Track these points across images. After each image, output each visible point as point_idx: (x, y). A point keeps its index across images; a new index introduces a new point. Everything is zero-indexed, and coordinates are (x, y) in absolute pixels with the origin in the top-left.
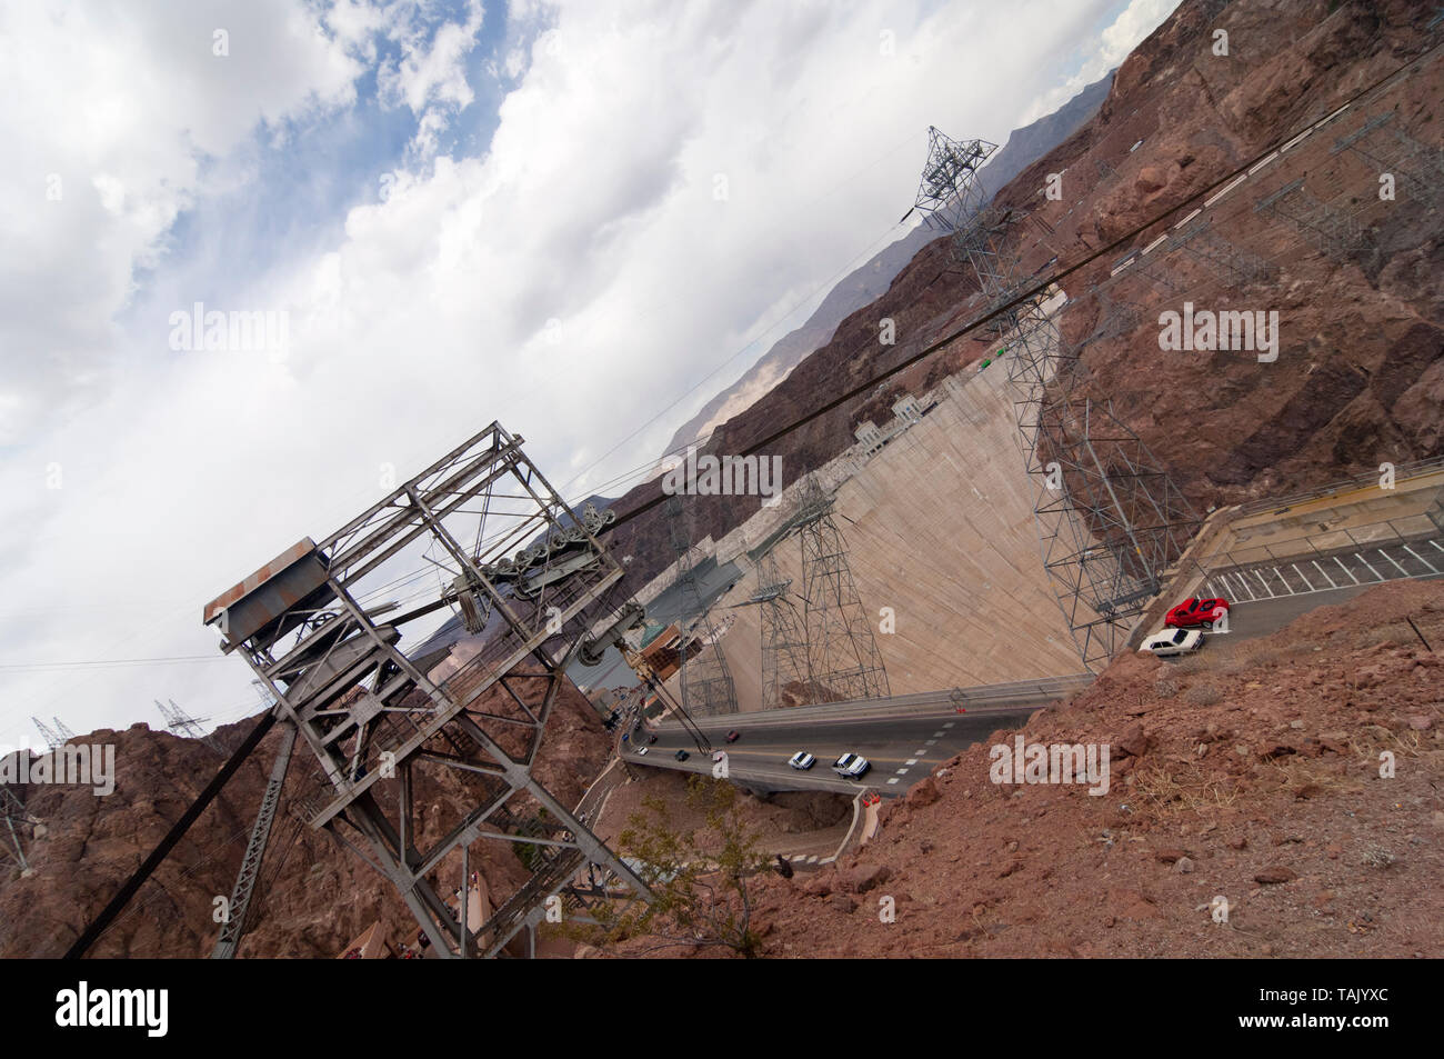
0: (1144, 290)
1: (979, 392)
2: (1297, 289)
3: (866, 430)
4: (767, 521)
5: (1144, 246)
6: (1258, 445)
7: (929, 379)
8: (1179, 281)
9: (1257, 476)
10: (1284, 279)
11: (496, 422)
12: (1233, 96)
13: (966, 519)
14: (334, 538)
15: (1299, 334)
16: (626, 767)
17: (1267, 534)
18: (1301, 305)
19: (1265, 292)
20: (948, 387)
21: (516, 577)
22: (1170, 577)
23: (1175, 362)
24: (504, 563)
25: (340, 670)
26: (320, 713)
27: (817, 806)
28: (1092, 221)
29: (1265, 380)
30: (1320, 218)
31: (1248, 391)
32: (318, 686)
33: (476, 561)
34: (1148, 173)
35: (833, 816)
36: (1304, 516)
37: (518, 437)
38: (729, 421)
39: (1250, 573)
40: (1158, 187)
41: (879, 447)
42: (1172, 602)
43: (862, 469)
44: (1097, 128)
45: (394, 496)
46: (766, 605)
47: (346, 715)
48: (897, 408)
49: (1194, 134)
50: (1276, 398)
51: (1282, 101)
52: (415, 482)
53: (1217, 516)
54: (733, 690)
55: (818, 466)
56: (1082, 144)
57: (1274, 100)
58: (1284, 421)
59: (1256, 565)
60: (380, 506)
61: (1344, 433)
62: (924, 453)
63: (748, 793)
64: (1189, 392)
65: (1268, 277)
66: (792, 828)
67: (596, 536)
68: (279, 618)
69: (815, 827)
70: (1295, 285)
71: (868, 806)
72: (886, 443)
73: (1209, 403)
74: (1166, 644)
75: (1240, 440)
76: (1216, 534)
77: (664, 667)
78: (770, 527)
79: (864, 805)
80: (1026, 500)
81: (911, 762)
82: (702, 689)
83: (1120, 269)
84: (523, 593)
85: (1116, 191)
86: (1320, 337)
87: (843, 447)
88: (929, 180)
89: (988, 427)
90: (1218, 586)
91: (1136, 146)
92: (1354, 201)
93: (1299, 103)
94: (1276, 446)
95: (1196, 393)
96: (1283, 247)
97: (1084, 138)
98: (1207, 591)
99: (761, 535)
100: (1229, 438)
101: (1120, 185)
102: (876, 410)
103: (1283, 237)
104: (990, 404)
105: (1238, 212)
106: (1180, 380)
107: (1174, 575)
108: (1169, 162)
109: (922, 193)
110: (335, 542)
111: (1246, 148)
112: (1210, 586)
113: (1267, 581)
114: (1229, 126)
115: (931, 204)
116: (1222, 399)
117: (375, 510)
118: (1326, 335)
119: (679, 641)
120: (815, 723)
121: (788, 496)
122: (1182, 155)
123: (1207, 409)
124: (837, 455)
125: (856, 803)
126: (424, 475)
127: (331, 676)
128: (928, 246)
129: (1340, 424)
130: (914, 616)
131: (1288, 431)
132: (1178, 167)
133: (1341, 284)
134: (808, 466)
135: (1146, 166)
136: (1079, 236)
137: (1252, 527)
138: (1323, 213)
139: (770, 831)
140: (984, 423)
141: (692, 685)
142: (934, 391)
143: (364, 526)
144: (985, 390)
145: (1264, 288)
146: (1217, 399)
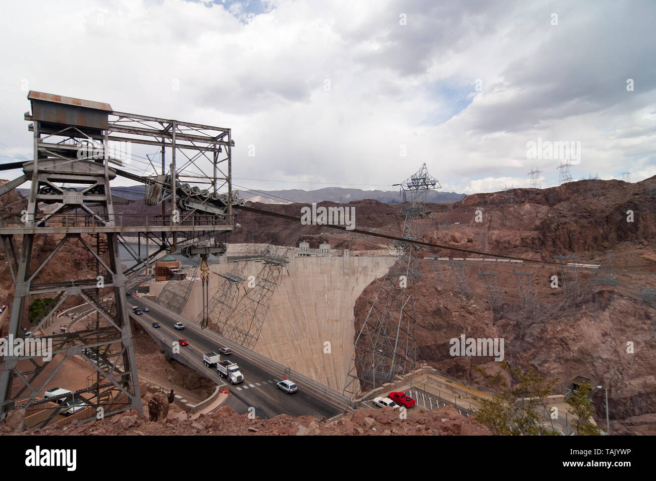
0: (430, 271)
1: (353, 262)
2: (473, 307)
3: (305, 245)
4: (241, 250)
5: (441, 257)
6: (427, 350)
7: (339, 245)
8: (442, 276)
9: (420, 361)
10: (472, 301)
11: (230, 129)
12: (496, 232)
13: (316, 304)
14: (124, 115)
15: (465, 323)
16: (112, 305)
17: (439, 386)
18: (471, 313)
19: (464, 301)
20: (345, 253)
21: (187, 196)
22: (398, 379)
23: (423, 302)
24: (186, 186)
25: (77, 171)
26: (48, 182)
27: (189, 378)
28: (431, 236)
29: (445, 330)
30: (494, 290)
31: (437, 330)
32: (57, 170)
33: (177, 176)
34: (457, 235)
35: (193, 385)
36: (456, 388)
37: (233, 143)
38: (257, 202)
39: (427, 397)
40: (457, 242)
41: (304, 255)
42: (394, 389)
43: (293, 257)
44: (450, 207)
45: (165, 121)
46: (228, 282)
47: (61, 193)
48: (321, 246)
49: (478, 234)
50: (444, 338)
51: (507, 245)
52: (179, 123)
53: (426, 368)
54: (184, 305)
55: (276, 244)
56: (441, 209)
57: (505, 243)
58: (441, 348)
59: (431, 395)
60: (156, 120)
61: (455, 365)
62: (319, 269)
63: (163, 352)
64: (419, 316)
65: (468, 297)
66: (172, 380)
67: (232, 206)
68: (69, 126)
69: (182, 386)
70: (474, 306)
71: (222, 392)
72: (308, 255)
73: (423, 325)
74: (385, 404)
75: (424, 345)
76: (422, 374)
77: (162, 276)
78: (240, 253)
79: (221, 391)
80: (341, 313)
81: (252, 386)
82: (171, 296)
83: (429, 258)
84: (183, 204)
85: (445, 232)
86: (469, 328)
87: (290, 244)
88: (412, 180)
89: (347, 277)
90: (413, 394)
91: (457, 223)
92: (506, 292)
93: (511, 250)
94: (433, 355)
95: (422, 318)
96: (478, 291)
97: (443, 207)
98: (408, 393)
99: (234, 253)
100: (421, 341)
101: (447, 232)
102: (313, 241)
103: (480, 288)
104: (354, 270)
105: (474, 269)
106: (420, 310)
107: (401, 380)
108: (465, 237)
109: (406, 182)
110: (124, 117)
111: (489, 251)
112: (410, 392)
113: (432, 404)
114: (488, 240)
115: (406, 188)
116: (428, 326)
117: (151, 119)
118: (472, 329)
119: (177, 270)
120: (216, 343)
121: (256, 247)
122: (470, 237)
123: (421, 326)
124: (286, 246)
125: (218, 388)
126: (185, 124)
127: (69, 170)
128: (372, 200)
129: (456, 362)
130: (270, 326)
131: (440, 352)
132: (467, 240)
133: (486, 316)
134: (272, 241)
135: (458, 232)
136: (423, 237)
137: (435, 380)
138: (496, 289)
139: (162, 375)
140: (347, 275)
141: (169, 291)
142: (337, 250)
143: (138, 122)
144: (356, 265)
145: (465, 300)
146: (426, 325)
